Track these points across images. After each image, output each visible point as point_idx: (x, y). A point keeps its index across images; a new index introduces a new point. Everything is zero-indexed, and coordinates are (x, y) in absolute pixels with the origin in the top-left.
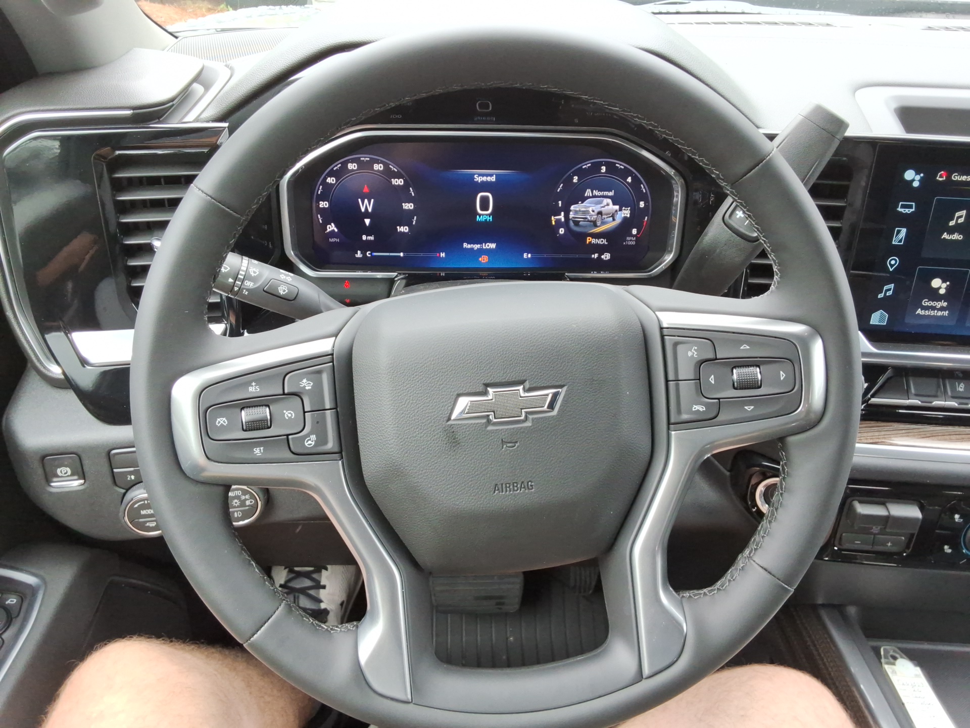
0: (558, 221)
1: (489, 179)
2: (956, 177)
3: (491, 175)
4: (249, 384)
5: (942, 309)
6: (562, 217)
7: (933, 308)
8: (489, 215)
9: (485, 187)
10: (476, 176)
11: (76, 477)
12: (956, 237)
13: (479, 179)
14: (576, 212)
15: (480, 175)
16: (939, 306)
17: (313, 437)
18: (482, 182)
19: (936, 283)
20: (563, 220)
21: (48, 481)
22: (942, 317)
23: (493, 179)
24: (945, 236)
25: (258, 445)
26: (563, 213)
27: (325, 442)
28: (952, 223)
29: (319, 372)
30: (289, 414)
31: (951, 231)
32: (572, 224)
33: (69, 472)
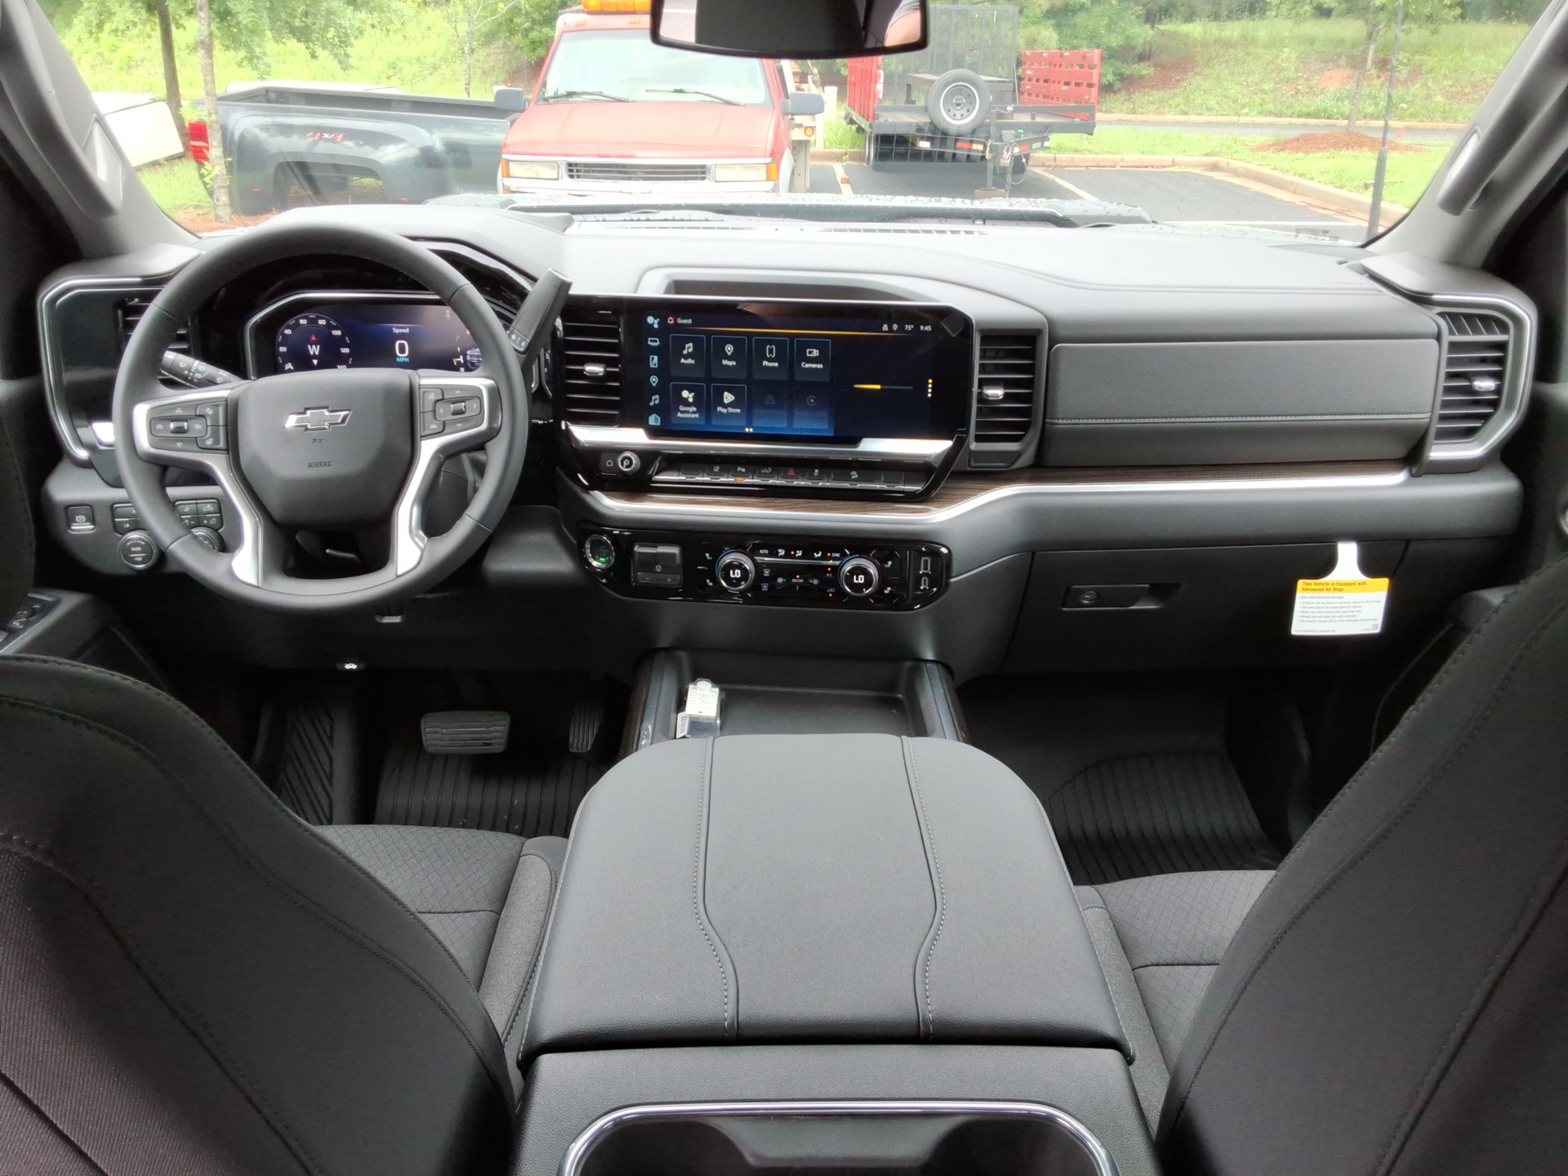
0: (459, 362)
1: (404, 331)
2: (680, 321)
3: (405, 328)
4: (176, 408)
5: (694, 412)
6: (461, 359)
7: (688, 412)
8: (406, 357)
9: (401, 336)
10: (394, 329)
11: (88, 523)
12: (690, 361)
13: (396, 331)
14: (471, 356)
15: (397, 328)
16: (691, 411)
17: (212, 439)
18: (399, 333)
19: (685, 394)
20: (462, 361)
21: (69, 526)
22: (695, 418)
23: (407, 331)
24: (683, 361)
25: (180, 441)
26: (461, 357)
27: (219, 444)
28: (685, 352)
29: (217, 406)
30: (198, 426)
31: (686, 357)
32: (469, 364)
33: (84, 520)
